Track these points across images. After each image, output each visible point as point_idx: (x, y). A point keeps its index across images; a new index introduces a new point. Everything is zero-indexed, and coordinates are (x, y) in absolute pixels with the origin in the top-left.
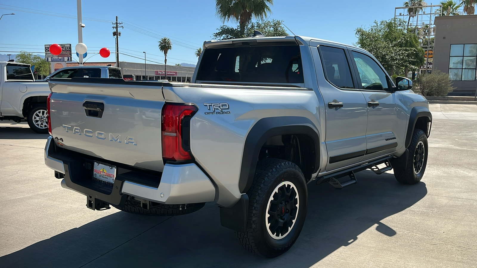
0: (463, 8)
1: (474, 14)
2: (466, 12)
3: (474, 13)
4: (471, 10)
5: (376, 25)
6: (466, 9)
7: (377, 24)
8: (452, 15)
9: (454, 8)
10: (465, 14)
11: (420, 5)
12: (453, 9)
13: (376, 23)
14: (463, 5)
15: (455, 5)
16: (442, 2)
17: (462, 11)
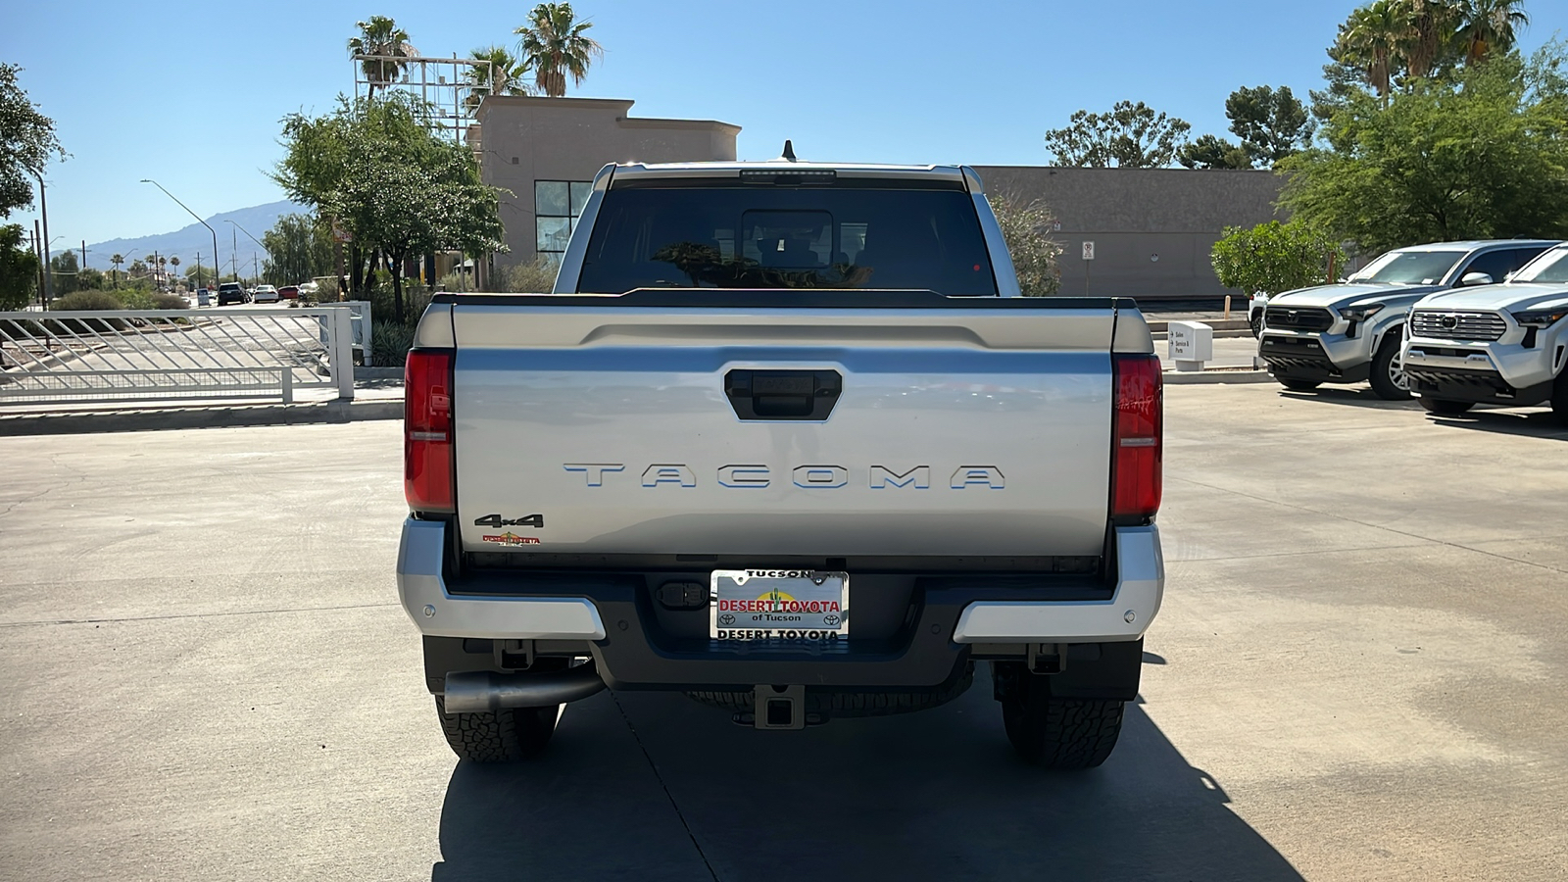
0: (536, 77)
1: (566, 96)
2: (544, 89)
3: (563, 94)
4: (556, 84)
5: (344, 109)
6: (543, 80)
7: (346, 105)
8: (508, 94)
9: (509, 73)
10: (542, 94)
11: (399, 53)
12: (508, 75)
13: (343, 100)
14: (535, 67)
15: (512, 63)
16: (476, 52)
17: (533, 83)
